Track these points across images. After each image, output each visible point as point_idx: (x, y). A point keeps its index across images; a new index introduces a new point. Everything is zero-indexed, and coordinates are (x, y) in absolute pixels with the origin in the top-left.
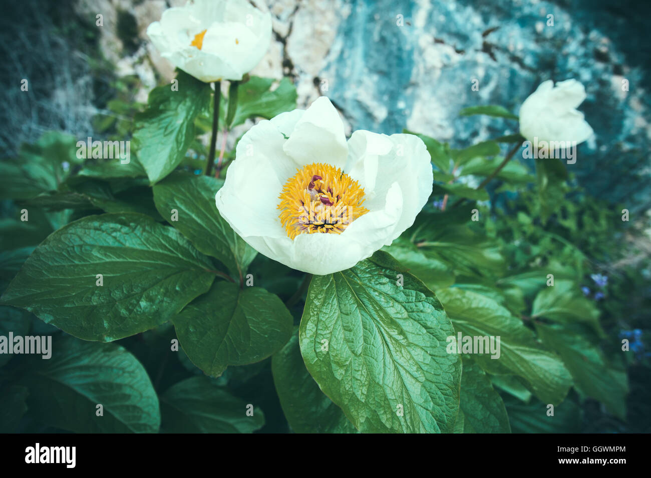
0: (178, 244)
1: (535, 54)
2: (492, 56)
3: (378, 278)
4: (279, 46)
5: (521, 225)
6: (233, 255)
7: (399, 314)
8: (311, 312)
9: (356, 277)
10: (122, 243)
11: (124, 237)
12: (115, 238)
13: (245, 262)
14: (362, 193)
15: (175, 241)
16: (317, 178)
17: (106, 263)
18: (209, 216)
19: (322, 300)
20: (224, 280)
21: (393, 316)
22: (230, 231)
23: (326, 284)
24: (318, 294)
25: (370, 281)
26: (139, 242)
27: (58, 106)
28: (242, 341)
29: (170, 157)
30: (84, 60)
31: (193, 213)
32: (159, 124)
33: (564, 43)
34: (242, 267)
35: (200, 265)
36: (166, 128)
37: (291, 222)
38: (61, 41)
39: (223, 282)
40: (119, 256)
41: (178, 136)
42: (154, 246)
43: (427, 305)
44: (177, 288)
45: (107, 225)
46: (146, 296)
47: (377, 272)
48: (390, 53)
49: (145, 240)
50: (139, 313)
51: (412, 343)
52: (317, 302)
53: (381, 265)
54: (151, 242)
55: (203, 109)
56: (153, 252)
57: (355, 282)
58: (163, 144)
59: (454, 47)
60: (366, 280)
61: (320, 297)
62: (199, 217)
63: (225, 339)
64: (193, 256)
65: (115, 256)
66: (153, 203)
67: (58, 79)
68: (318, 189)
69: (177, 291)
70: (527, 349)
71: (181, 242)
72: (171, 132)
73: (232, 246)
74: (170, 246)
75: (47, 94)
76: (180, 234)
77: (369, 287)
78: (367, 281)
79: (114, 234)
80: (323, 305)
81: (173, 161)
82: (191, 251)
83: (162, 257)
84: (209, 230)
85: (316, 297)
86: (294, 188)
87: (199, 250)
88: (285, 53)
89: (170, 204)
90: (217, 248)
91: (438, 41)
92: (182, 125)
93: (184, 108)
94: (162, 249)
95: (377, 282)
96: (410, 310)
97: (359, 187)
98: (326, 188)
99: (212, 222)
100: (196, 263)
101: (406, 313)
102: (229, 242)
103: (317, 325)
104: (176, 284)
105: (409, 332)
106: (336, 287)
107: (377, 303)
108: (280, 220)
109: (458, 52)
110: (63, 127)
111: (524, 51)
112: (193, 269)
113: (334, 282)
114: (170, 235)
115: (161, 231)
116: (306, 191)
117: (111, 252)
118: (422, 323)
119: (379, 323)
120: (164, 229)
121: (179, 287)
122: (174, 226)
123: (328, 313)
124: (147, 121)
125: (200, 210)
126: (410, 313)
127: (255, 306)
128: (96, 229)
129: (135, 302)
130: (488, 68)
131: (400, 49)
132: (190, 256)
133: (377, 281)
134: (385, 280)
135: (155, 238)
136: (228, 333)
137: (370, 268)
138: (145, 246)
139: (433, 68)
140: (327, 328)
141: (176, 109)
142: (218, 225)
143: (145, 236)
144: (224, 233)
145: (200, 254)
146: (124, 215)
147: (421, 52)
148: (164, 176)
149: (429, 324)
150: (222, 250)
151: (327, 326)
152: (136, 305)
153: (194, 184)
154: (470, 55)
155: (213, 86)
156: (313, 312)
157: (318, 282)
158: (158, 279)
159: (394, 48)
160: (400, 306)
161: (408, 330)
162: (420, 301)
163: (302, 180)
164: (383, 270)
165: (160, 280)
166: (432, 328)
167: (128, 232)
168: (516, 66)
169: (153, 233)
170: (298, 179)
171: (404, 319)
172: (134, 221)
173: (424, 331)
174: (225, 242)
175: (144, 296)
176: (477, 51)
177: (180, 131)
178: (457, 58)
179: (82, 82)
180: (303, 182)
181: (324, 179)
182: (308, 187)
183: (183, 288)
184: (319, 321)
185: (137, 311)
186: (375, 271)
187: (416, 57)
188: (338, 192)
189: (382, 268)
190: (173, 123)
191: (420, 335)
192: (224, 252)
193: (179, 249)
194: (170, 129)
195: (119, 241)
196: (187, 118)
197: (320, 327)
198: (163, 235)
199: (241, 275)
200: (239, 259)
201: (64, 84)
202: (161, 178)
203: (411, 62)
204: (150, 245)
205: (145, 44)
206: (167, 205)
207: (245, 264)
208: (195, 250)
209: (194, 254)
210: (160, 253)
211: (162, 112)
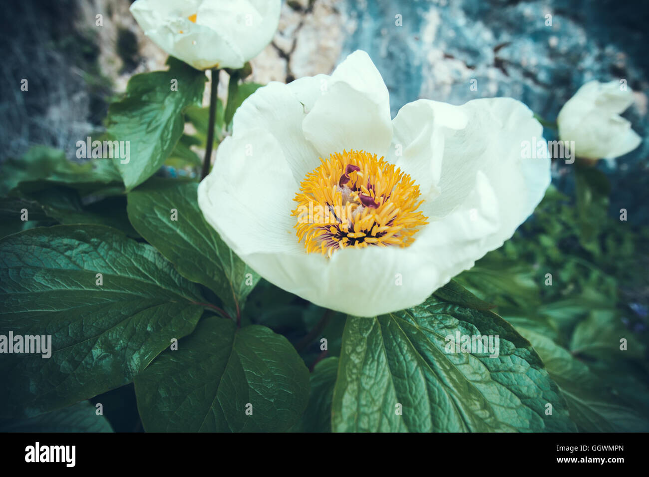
0: (156, 268)
1: (549, 70)
2: (505, 72)
3: (443, 319)
4: (282, 63)
5: (544, 249)
6: (228, 282)
7: (477, 375)
8: (348, 376)
9: (410, 318)
10: (78, 265)
11: (82, 257)
12: (69, 258)
13: (243, 291)
14: (416, 193)
15: (151, 262)
16: (353, 168)
17: (52, 292)
18: (199, 231)
19: (363, 354)
20: (215, 314)
21: (470, 377)
22: (225, 249)
23: (367, 329)
24: (357, 345)
25: (431, 323)
26: (102, 263)
27: (51, 123)
28: (237, 409)
29: (153, 157)
30: (80, 77)
31: (178, 227)
32: (141, 119)
33: (579, 58)
34: (240, 298)
35: (184, 296)
36: (149, 124)
37: (314, 234)
38: (58, 57)
39: (214, 318)
40: (72, 283)
41: (163, 132)
42: (123, 269)
43: (518, 360)
44: (149, 329)
45: (60, 241)
46: (101, 341)
47: (441, 310)
48: (398, 69)
49: (110, 261)
50: (89, 366)
51: (503, 423)
52: (356, 359)
53: (447, 298)
54: (119, 263)
55: (195, 99)
56: (120, 277)
57: (410, 325)
58: (144, 142)
59: (465, 63)
60: (425, 321)
61: (359, 349)
62: (185, 232)
63: (212, 407)
64: (175, 283)
65: (65, 282)
66: (126, 214)
67: (53, 95)
68: (352, 186)
69: (148, 333)
70: (605, 405)
71: (159, 265)
72: (156, 128)
73: (227, 270)
74: (145, 269)
75: (42, 111)
76: (159, 254)
77: (431, 333)
78: (427, 323)
79: (68, 253)
80: (364, 363)
81: (156, 163)
82: (173, 277)
83: (132, 283)
84: (198, 249)
85: (354, 351)
86: (317, 185)
87: (183, 275)
88: (288, 69)
89: (148, 215)
90: (208, 273)
91: (448, 56)
92: (169, 120)
93: (172, 100)
94: (133, 273)
95: (442, 325)
96: (494, 369)
97: (413, 183)
98: (366, 182)
99: (202, 238)
100: (177, 292)
101: (487, 372)
102: (224, 264)
103: (358, 399)
104: (148, 322)
105: (495, 404)
106: (383, 333)
107: (445, 359)
108: (295, 232)
109: (470, 67)
110: (54, 143)
111: (539, 66)
112: (172, 301)
113: (379, 325)
114: (145, 255)
115: (134, 251)
116: (336, 188)
117: (61, 278)
118: (513, 389)
119: (452, 391)
120: (138, 247)
121: (152, 327)
122: (149, 242)
123: (374, 376)
124: (125, 115)
125: (188, 224)
126: (495, 374)
127: (256, 352)
128: (43, 245)
129: (85, 351)
130: (500, 84)
131: (408, 65)
132: (171, 283)
133: (442, 323)
134: (453, 321)
135: (125, 259)
136: (217, 397)
137: (429, 304)
138: (110, 270)
139: (443, 84)
140: (373, 401)
141: (162, 102)
142: (210, 243)
143: (111, 256)
144: (218, 253)
145: (185, 280)
146: (83, 227)
147: (430, 67)
148: (142, 181)
149: (524, 390)
150: (214, 275)
151: (373, 400)
152: (86, 355)
153: (181, 191)
154: (481, 70)
155: (208, 74)
156: (350, 376)
157: (355, 325)
158: (123, 315)
159: (402, 64)
160: (477, 361)
161: (493, 401)
162: (507, 355)
163: (328, 175)
164: (449, 307)
165: (126, 317)
166: (529, 398)
167: (87, 250)
168: (529, 82)
169: (122, 252)
170: (323, 172)
171: (486, 383)
172: (97, 236)
173: (518, 401)
174: (218, 265)
175: (99, 341)
176: (488, 66)
177: (166, 127)
178: (467, 73)
179: (77, 98)
180: (330, 177)
181: (362, 170)
182: (338, 182)
183: (157, 328)
184: (360, 389)
185: (87, 363)
186: (436, 307)
187: (425, 72)
188: (383, 190)
189: (448, 303)
190: (158, 118)
191: (512, 408)
192: (216, 278)
193: (156, 273)
194: (154, 125)
195: (74, 263)
196: (175, 111)
197: (363, 402)
198: (136, 255)
199: (238, 308)
200: (235, 286)
201: (58, 101)
202: (139, 183)
203: (420, 78)
204: (117, 269)
205: (145, 62)
206: (144, 217)
207: (244, 293)
208: (177, 276)
209: (176, 281)
210: (129, 279)
211: (145, 103)
